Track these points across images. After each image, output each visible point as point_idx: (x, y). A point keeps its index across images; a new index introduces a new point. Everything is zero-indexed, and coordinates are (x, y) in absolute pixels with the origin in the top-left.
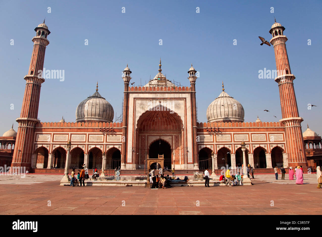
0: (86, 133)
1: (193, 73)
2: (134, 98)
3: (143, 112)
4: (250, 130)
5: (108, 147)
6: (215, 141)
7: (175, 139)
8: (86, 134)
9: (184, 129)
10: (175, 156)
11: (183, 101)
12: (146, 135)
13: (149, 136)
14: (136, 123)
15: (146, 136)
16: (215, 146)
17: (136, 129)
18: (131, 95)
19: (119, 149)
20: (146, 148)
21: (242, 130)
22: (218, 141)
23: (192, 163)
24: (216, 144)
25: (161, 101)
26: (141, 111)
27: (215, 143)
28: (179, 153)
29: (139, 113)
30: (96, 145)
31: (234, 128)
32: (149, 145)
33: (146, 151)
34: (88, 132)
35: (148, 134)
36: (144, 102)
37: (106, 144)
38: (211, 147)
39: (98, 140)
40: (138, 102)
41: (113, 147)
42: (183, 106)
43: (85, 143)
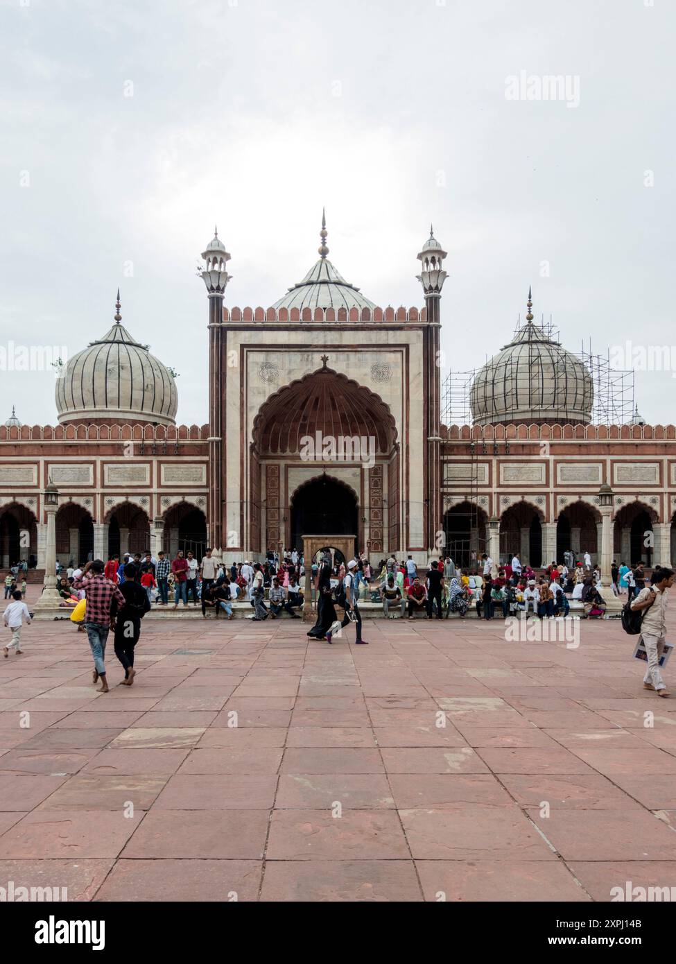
0: (93, 458)
1: (433, 258)
2: (243, 346)
3: (273, 390)
4: (609, 451)
5: (166, 502)
6: (495, 484)
7: (370, 477)
8: (94, 463)
9: (400, 445)
10: (370, 528)
11: (399, 355)
12: (282, 463)
13: (289, 469)
14: (251, 427)
15: (282, 466)
16: (495, 498)
17: (249, 445)
18: (230, 335)
19: (199, 507)
20: (282, 505)
21: (583, 450)
22: (506, 483)
23: (422, 550)
24: (499, 494)
25: (328, 355)
26: (267, 390)
27: (495, 489)
28: (382, 519)
29: (259, 393)
30: (127, 495)
31: (559, 444)
32: (291, 494)
33: (282, 511)
34: (101, 455)
35: (289, 462)
36: (275, 358)
37: (158, 493)
38: (483, 501)
39: (132, 479)
40: (255, 358)
41: (180, 503)
42: (398, 373)
43: (92, 491)
